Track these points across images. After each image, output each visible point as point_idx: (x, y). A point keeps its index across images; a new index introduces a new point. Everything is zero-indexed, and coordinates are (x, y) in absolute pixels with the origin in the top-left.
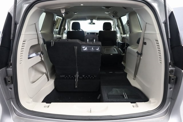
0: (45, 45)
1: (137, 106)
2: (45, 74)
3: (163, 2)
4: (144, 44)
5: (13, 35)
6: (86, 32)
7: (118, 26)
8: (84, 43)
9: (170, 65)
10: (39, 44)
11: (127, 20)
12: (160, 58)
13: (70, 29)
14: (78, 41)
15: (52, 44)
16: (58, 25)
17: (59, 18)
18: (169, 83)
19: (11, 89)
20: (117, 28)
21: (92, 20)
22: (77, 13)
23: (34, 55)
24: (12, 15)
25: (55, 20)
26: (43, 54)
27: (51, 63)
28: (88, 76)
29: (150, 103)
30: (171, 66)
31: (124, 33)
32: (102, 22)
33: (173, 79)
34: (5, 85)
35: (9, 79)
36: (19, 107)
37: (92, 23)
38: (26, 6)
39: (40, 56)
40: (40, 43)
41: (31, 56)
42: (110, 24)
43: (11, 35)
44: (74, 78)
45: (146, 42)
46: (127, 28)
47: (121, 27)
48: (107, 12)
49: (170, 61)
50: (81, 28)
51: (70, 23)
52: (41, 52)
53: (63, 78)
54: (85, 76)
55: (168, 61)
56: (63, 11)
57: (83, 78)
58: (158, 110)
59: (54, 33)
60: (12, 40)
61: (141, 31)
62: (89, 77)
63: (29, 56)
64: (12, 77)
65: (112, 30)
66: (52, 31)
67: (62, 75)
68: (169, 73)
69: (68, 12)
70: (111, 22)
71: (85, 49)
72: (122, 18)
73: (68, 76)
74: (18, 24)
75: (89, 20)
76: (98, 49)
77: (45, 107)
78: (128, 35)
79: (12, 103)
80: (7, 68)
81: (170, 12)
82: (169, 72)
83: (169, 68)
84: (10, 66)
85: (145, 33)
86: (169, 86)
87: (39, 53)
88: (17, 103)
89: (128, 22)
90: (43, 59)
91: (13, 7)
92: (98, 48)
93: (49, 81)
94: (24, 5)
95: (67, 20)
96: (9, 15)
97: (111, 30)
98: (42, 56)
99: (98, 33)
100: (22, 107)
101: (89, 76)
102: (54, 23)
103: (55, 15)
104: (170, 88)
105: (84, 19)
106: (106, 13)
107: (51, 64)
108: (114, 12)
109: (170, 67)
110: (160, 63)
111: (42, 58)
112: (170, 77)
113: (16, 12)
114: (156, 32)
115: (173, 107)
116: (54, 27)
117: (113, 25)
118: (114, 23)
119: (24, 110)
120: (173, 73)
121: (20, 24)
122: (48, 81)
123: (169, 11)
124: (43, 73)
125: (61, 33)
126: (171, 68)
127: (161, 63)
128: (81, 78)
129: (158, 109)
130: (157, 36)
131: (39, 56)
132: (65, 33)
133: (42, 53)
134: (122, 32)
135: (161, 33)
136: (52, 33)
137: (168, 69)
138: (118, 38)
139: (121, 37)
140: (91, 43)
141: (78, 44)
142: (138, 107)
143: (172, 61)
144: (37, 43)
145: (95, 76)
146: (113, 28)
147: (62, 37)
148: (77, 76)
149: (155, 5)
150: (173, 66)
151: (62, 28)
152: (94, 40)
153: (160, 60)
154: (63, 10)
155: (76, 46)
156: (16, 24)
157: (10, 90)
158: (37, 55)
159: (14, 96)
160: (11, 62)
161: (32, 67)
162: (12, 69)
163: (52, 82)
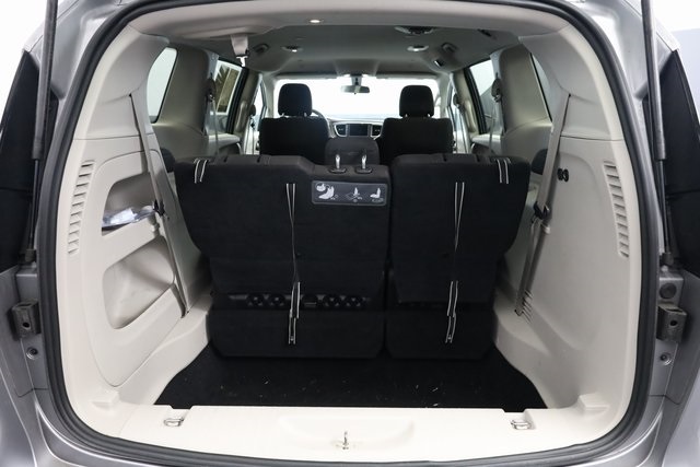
0: (171, 177)
1: (530, 426)
2: (170, 290)
3: (640, 11)
4: (560, 179)
5: (43, 142)
6: (332, 122)
7: (458, 100)
8: (322, 170)
9: (661, 265)
10: (146, 173)
11: (493, 79)
12: (622, 235)
13: (271, 112)
14: (298, 162)
15: (199, 175)
16: (227, 96)
17: (228, 70)
18: (659, 336)
19: (34, 352)
20: (453, 107)
21: (356, 75)
22: (300, 49)
23: (128, 215)
24: (39, 60)
25: (211, 79)
26: (161, 214)
27: (196, 248)
28: (337, 300)
29: (582, 411)
30: (665, 269)
31: (482, 130)
32: (398, 84)
33: (674, 323)
34: (11, 337)
35: (24, 315)
36: (67, 423)
37: (358, 88)
38: (93, 25)
39: (153, 220)
40: (149, 170)
41: (115, 221)
42: (426, 91)
43: (36, 140)
44: (282, 304)
45: (566, 171)
46: (493, 109)
47: (469, 106)
48: (416, 47)
49: (661, 250)
50: (314, 107)
51: (271, 88)
52: (156, 203)
53: (242, 305)
54: (326, 299)
55: (657, 250)
56: (241, 47)
57: (320, 306)
58: (611, 444)
59: (207, 129)
60: (39, 161)
61: (548, 124)
62: (343, 304)
63: (105, 220)
64: (36, 307)
65: (437, 115)
66: (201, 120)
67: (236, 294)
68: (660, 298)
69: (264, 46)
70: (432, 84)
71: (326, 192)
72: (475, 70)
73: (261, 299)
74: (62, 96)
75: (348, 75)
76: (377, 196)
77: (166, 423)
78: (497, 137)
79: (38, 407)
80: (19, 271)
81: (665, 51)
82: (658, 292)
83: (661, 279)
84: (30, 264)
85: (564, 133)
86: (659, 347)
87: (150, 208)
88: (58, 407)
89: (499, 88)
90: (162, 231)
91: (42, 33)
92: (379, 191)
93: (187, 315)
94: (86, 20)
95: (261, 77)
96: (27, 61)
97: (432, 114)
98: (159, 220)
99: (379, 127)
100: (76, 425)
101: (343, 298)
102: (209, 90)
103: (213, 57)
104: (663, 358)
105: (328, 71)
106: (410, 49)
107: (195, 251)
108: (445, 47)
109: (661, 272)
110: (625, 258)
111: (158, 226)
112: (662, 313)
113: (52, 49)
114: (609, 133)
115: (671, 433)
116: (209, 104)
117: (438, 96)
118: (442, 88)
119: (85, 436)
120: (676, 298)
121: (69, 98)
122: (183, 315)
123: (661, 51)
124: (164, 286)
125: (237, 126)
126: (666, 278)
127: (627, 256)
128: (309, 304)
129: (612, 440)
130: (610, 147)
131: (146, 220)
132: (253, 125)
133: (160, 209)
134: (475, 125)
135: (629, 140)
136: (203, 129)
137: (656, 281)
138: (459, 148)
139: (471, 142)
140: (351, 172)
141: (300, 172)
142: (534, 428)
143: (671, 250)
144: (138, 170)
145: (364, 299)
146: (441, 106)
147: (241, 142)
148: (296, 296)
149: (606, 24)
150: (675, 270)
151: (242, 106)
152: (364, 161)
153: (623, 244)
154: (239, 42)
155: (291, 184)
156: (53, 97)
157: (30, 356)
158: (140, 215)
159: (44, 382)
160: (35, 247)
161: (123, 261)
162: (36, 275)
163: (197, 320)
